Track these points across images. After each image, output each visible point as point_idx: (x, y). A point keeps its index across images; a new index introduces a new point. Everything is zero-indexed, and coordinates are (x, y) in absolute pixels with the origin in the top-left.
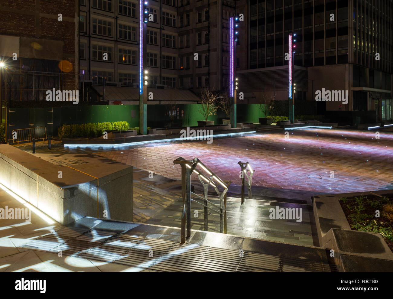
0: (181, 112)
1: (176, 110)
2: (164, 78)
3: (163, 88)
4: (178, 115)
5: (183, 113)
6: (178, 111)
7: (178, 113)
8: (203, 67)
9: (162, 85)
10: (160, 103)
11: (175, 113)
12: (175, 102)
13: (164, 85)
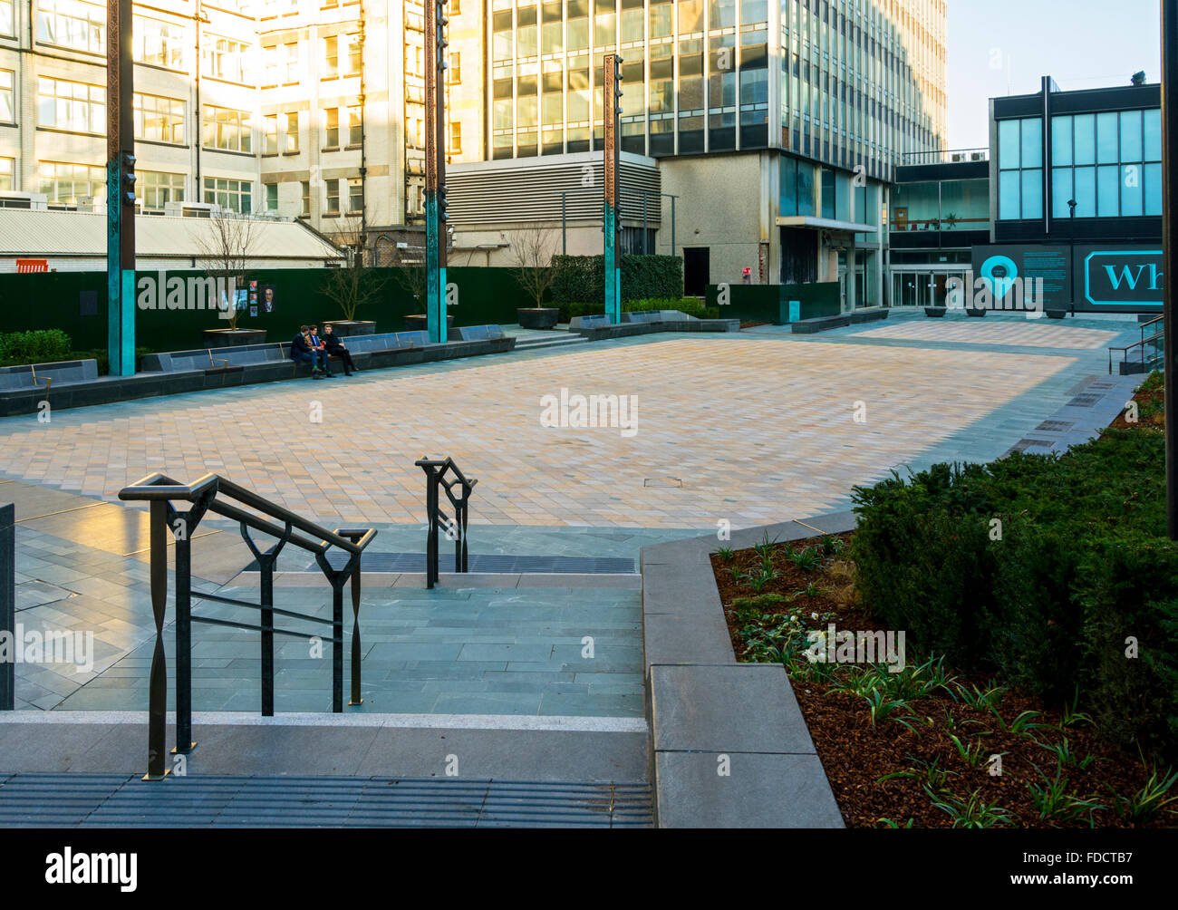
0: (264, 293)
1: (248, 288)
2: (209, 183)
3: (205, 213)
4: (253, 305)
5: (270, 297)
6: (253, 292)
7: (255, 296)
8: (342, 150)
9: (203, 205)
10: (194, 266)
11: (245, 298)
12: (242, 262)
13: (207, 206)
